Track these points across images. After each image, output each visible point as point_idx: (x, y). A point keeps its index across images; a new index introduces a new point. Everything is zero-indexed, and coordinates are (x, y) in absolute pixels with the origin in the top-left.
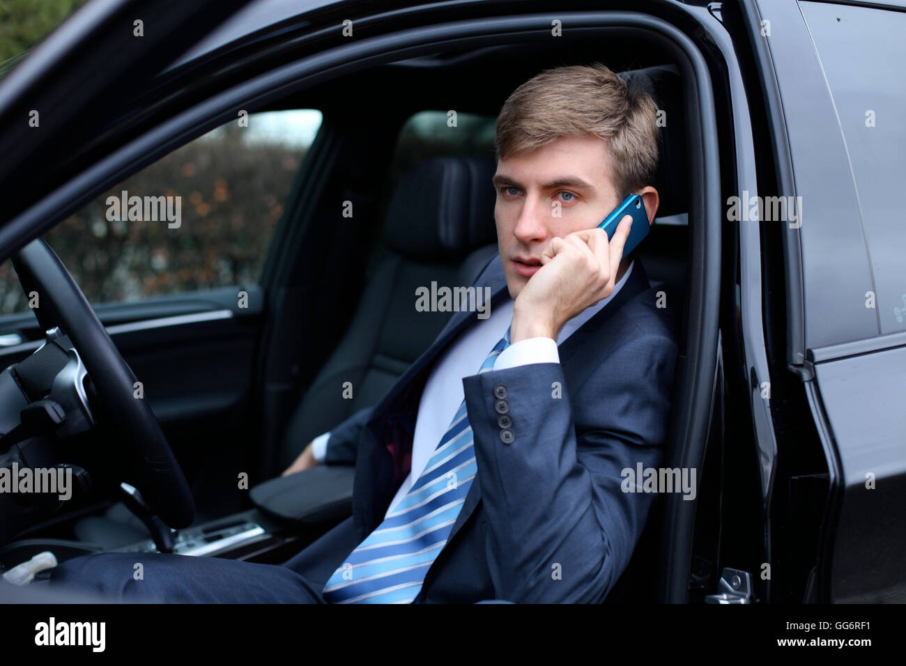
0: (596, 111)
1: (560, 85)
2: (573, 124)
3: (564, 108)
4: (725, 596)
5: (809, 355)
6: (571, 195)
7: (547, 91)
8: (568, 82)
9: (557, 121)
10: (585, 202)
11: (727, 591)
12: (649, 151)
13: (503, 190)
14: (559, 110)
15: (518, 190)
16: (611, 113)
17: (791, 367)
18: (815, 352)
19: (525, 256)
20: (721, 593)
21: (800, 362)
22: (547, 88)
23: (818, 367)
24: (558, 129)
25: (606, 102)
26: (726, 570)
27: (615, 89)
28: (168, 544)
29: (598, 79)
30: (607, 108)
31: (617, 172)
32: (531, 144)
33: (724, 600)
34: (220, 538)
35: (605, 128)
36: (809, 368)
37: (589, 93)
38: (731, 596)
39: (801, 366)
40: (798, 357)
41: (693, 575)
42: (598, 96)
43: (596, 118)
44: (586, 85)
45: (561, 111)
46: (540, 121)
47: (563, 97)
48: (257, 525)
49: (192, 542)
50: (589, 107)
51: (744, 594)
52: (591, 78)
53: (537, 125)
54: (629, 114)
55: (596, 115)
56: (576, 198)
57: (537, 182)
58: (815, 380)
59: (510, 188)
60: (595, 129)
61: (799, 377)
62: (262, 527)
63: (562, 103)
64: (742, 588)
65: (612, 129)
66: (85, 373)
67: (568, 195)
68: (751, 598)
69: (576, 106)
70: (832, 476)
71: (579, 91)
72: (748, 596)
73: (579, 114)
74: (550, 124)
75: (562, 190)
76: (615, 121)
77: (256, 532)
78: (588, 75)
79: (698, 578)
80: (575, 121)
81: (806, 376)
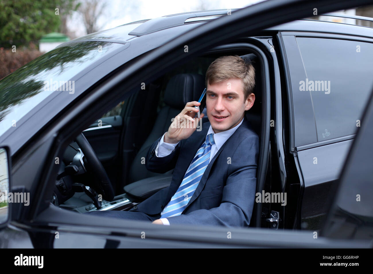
0: (239, 71)
1: (227, 62)
2: (233, 75)
3: (230, 70)
4: (272, 219)
5: (296, 149)
6: (231, 97)
7: (224, 64)
8: (229, 61)
9: (229, 74)
10: (236, 99)
11: (272, 218)
12: (253, 82)
13: (210, 95)
14: (228, 70)
15: (214, 95)
16: (243, 71)
17: (291, 152)
18: (298, 148)
19: (219, 115)
20: (270, 218)
21: (293, 151)
22: (223, 64)
23: (298, 152)
24: (229, 76)
25: (241, 68)
26: (273, 212)
27: (243, 63)
28: (99, 206)
29: (238, 60)
30: (242, 70)
31: (245, 89)
32: (220, 80)
33: (271, 220)
34: (115, 203)
35: (242, 76)
36: (295, 153)
37: (236, 65)
38: (274, 219)
39: (293, 152)
40: (293, 149)
41: (263, 213)
42: (239, 66)
43: (239, 73)
44: (235, 62)
45: (229, 71)
46: (223, 74)
47: (229, 66)
48: (127, 199)
49: (106, 204)
50: (237, 69)
51: (277, 218)
52: (236, 60)
53: (222, 75)
54: (247, 71)
55: (239, 72)
56: (233, 98)
57: (222, 94)
58: (297, 156)
59: (212, 95)
60: (239, 76)
61: (293, 155)
62: (129, 199)
63: (229, 68)
64: (277, 216)
65: (244, 76)
66: (83, 155)
67: (230, 97)
68: (279, 219)
69: (233, 69)
70: (301, 185)
71: (233, 64)
72: (278, 219)
73: (234, 72)
74: (227, 75)
75: (229, 96)
76: (244, 73)
77: (127, 201)
78: (235, 59)
79: (264, 214)
80: (233, 74)
81: (295, 155)
